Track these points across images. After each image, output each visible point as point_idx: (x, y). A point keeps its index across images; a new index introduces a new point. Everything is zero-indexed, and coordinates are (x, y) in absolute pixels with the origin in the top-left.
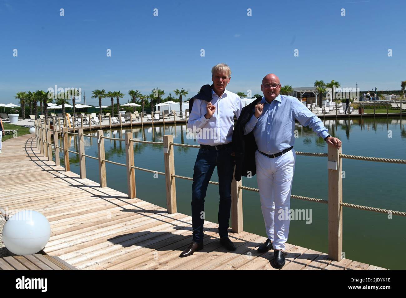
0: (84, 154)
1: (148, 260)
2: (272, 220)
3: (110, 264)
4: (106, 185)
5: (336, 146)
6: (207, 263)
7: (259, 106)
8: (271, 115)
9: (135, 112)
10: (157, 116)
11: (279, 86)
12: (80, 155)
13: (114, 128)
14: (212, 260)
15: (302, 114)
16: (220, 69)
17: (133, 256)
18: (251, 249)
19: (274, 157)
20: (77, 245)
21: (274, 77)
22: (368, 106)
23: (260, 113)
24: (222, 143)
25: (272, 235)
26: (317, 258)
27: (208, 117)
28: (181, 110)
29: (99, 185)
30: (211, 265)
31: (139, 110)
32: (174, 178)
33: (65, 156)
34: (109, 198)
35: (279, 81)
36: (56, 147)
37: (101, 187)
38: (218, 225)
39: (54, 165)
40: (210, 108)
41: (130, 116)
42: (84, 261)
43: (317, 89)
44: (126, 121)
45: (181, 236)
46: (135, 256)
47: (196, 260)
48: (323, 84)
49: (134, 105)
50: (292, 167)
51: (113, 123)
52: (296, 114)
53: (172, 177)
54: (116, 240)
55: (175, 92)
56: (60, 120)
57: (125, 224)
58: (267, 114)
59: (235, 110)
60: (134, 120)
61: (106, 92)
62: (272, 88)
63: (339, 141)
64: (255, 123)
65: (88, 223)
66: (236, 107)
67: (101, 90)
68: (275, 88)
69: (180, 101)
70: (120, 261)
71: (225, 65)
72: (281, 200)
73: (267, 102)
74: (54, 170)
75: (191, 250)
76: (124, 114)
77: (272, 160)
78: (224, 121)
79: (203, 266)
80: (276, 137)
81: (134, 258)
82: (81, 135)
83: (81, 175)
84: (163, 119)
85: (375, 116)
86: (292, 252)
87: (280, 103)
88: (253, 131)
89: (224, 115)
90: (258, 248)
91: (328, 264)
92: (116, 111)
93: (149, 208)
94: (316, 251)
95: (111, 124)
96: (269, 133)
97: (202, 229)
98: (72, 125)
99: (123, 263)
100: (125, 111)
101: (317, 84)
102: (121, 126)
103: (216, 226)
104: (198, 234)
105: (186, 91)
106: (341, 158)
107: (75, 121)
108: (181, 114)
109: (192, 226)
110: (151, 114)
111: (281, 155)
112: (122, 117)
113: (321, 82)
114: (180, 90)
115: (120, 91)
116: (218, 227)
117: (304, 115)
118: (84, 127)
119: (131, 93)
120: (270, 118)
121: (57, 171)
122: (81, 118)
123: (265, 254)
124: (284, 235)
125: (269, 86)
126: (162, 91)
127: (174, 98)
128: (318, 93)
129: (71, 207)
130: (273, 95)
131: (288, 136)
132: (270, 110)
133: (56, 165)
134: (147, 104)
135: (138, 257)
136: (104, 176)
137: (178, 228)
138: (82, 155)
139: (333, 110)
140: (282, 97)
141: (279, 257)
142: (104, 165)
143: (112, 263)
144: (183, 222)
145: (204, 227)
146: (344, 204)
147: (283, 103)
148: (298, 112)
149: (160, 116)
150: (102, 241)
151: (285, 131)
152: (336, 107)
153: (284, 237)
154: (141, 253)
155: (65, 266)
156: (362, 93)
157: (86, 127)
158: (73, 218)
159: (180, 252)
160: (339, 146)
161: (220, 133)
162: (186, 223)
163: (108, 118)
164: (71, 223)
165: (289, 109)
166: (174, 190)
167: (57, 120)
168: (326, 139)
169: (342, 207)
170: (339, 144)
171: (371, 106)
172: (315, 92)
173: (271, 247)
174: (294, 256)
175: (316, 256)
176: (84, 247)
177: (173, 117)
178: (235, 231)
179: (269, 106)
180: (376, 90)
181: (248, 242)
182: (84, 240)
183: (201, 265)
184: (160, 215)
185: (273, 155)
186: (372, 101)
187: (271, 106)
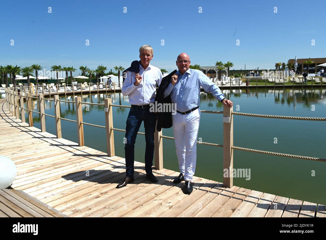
0: (44, 114)
1: (93, 191)
2: (184, 160)
3: (63, 195)
4: (61, 136)
5: (229, 106)
6: (136, 192)
7: (174, 76)
8: (183, 83)
9: (84, 83)
10: (101, 86)
11: (189, 62)
12: (41, 114)
13: (69, 94)
14: (140, 189)
15: (205, 83)
16: (145, 49)
17: (81, 188)
18: (169, 181)
19: (185, 114)
20: (38, 182)
21: (185, 56)
22: (253, 80)
23: (175, 81)
24: (147, 104)
25: (184, 170)
26: (216, 186)
27: (136, 84)
28: (119, 82)
29: (56, 137)
30: (139, 193)
31: (88, 81)
32: (113, 131)
33: (29, 115)
34: (63, 146)
35: (189, 58)
36: (22, 108)
37: (57, 138)
38: (145, 164)
39: (21, 122)
40: (138, 77)
41: (81, 85)
42: (43, 194)
43: (217, 67)
44: (78, 89)
45: (118, 172)
46: (83, 189)
47: (128, 190)
48: (221, 64)
49: (84, 77)
50: (198, 121)
51: (68, 91)
52: (201, 82)
53: (111, 130)
54: (68, 177)
55: (115, 68)
56: (26, 88)
57: (76, 165)
58: (180, 82)
59: (157, 79)
60: (84, 89)
61: (62, 68)
62: (184, 63)
63: (231, 102)
64: (172, 89)
65: (47, 165)
66: (157, 77)
67: (58, 66)
68: (186, 63)
69: (118, 75)
70: (70, 192)
71: (149, 46)
72: (190, 145)
73: (180, 74)
74: (21, 126)
75: (125, 183)
76: (76, 84)
77: (184, 116)
78: (149, 87)
79: (133, 194)
80: (186, 100)
81: (81, 190)
82: (42, 99)
83: (41, 129)
84: (105, 88)
85: (257, 87)
86: (197, 182)
87: (190, 74)
88: (170, 95)
89: (148, 83)
90: (173, 180)
91: (223, 190)
92: (69, 82)
93: (94, 153)
94: (215, 181)
95: (66, 91)
96: (181, 96)
97: (133, 167)
98: (35, 92)
99: (73, 194)
100: (77, 82)
101: (218, 64)
102: (74, 93)
103: (143, 165)
104: (130, 171)
105: (123, 68)
106: (233, 115)
107: (38, 89)
108: (119, 84)
109: (125, 165)
110: (97, 84)
111: (190, 112)
112: (74, 86)
113: (221, 62)
114: (119, 67)
115: (72, 67)
116: (145, 166)
117: (207, 83)
118: (44, 94)
119: (82, 68)
120: (183, 86)
121: (23, 127)
122: (42, 87)
123: (179, 184)
124: (192, 170)
125: (182, 62)
126: (105, 67)
127: (114, 72)
128: (218, 71)
129: (33, 153)
130: (185, 69)
131: (195, 99)
132: (182, 80)
133: (22, 122)
134: (94, 77)
135: (85, 189)
136: (59, 130)
137: (115, 167)
138: (43, 114)
139: (228, 83)
140: (191, 70)
141: (189, 186)
142: (59, 122)
143: (64, 194)
144: (119, 163)
145: (134, 166)
146: (234, 147)
147: (192, 75)
148: (203, 81)
149: (103, 85)
150: (57, 178)
151: (193, 95)
152: (231, 81)
153: (192, 172)
154: (87, 186)
155: (27, 197)
156: (249, 71)
157: (46, 94)
158: (35, 162)
159: (116, 185)
160: (231, 105)
161: (145, 97)
162: (121, 163)
163: (64, 87)
164: (33, 166)
165: (196, 79)
166: (112, 139)
167: (23, 88)
168: (222, 101)
169: (233, 149)
170: (231, 104)
171: (254, 80)
172: (216, 70)
173: (183, 179)
174: (199, 185)
175: (215, 185)
176: (43, 183)
177: (113, 86)
178: (157, 168)
179: (182, 77)
180: (258, 69)
181: (167, 176)
182: (43, 178)
183: (132, 194)
184: (102, 158)
185: (184, 113)
186: (255, 77)
187: (183, 77)
